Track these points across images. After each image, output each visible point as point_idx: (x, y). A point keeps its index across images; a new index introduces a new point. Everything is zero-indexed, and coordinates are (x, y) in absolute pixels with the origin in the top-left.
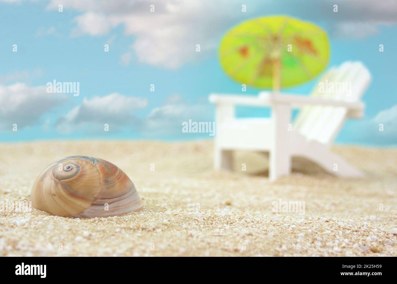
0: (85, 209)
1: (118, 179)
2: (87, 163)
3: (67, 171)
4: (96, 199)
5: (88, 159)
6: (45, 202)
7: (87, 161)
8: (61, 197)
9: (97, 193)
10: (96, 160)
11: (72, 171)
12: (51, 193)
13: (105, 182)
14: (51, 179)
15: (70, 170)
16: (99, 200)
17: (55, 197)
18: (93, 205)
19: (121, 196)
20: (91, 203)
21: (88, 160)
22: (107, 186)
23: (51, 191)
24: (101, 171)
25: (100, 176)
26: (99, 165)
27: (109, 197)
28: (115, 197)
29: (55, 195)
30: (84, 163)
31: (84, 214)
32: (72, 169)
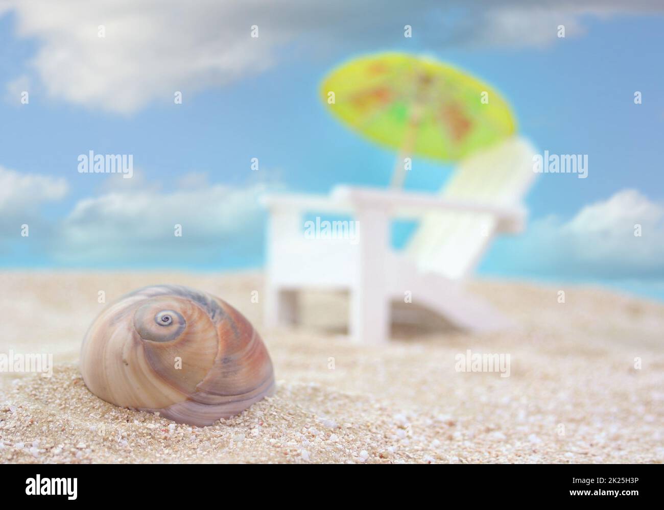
0: (174, 404)
1: (249, 358)
2: (202, 314)
3: (161, 325)
4: (198, 390)
5: (206, 307)
6: (106, 368)
7: (202, 310)
8: (136, 370)
9: (202, 381)
10: (218, 311)
11: (170, 327)
12: (121, 357)
13: (224, 362)
14: (129, 329)
15: (166, 325)
16: (203, 395)
17: (126, 368)
18: (191, 400)
19: (243, 393)
20: (188, 396)
21: (204, 309)
22: (225, 370)
23: (122, 353)
24: (222, 337)
25: (217, 347)
26: (222, 322)
27: (223, 393)
28: (234, 393)
29: (127, 364)
30: (196, 315)
31: (170, 413)
32: (171, 324)
